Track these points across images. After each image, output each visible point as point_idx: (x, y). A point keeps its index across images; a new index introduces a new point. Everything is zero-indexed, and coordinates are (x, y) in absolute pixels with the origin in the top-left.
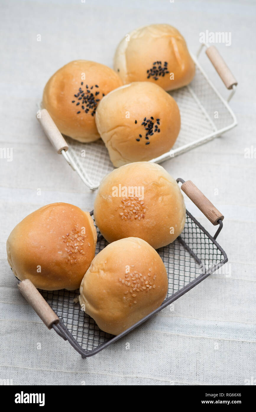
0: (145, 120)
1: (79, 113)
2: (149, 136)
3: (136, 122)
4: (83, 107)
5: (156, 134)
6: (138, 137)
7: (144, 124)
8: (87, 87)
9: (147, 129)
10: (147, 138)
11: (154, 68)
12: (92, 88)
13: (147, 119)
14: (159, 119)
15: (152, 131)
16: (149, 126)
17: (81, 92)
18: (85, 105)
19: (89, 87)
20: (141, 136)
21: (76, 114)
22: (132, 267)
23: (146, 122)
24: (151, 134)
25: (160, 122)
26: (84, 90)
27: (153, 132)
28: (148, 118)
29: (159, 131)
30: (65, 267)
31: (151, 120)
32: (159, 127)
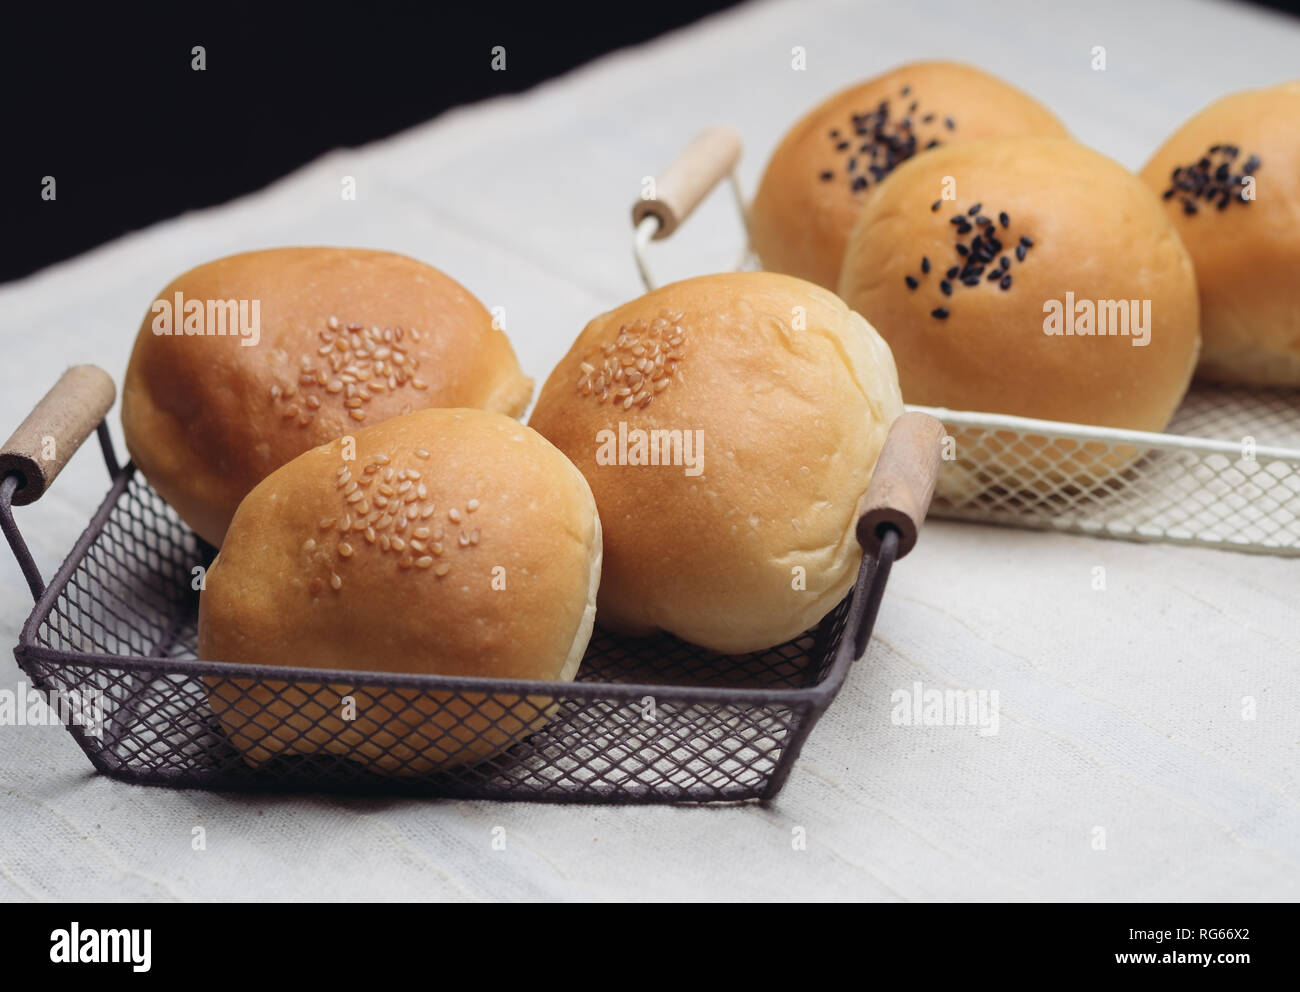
0: (973, 212)
1: (827, 176)
2: (958, 285)
3: (935, 208)
4: (852, 165)
5: (987, 289)
6: (915, 269)
7: (961, 225)
8: (913, 108)
9: (961, 250)
10: (946, 288)
11: (1205, 163)
12: (928, 119)
13: (984, 213)
14: (1032, 240)
15: (981, 271)
16: (977, 242)
17: (883, 112)
18: (864, 162)
19: (923, 110)
20: (925, 266)
21: (813, 177)
22: (420, 457)
23: (972, 220)
24: (968, 279)
25: (1031, 258)
26: (898, 112)
27: (983, 279)
28: (991, 213)
29: (1005, 287)
30: (255, 408)
31: (996, 222)
32: (1015, 268)
